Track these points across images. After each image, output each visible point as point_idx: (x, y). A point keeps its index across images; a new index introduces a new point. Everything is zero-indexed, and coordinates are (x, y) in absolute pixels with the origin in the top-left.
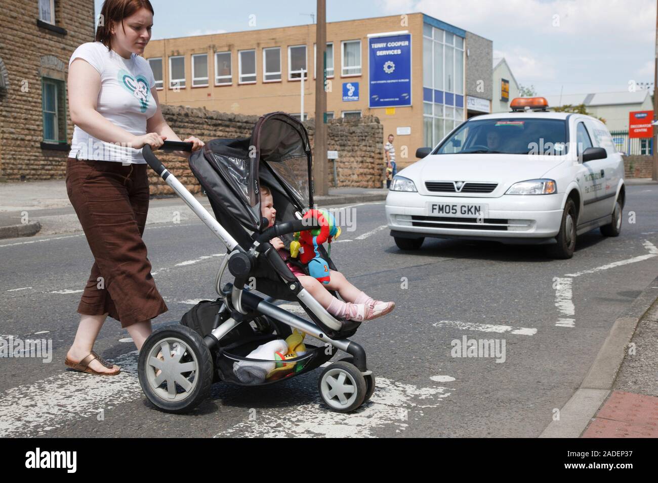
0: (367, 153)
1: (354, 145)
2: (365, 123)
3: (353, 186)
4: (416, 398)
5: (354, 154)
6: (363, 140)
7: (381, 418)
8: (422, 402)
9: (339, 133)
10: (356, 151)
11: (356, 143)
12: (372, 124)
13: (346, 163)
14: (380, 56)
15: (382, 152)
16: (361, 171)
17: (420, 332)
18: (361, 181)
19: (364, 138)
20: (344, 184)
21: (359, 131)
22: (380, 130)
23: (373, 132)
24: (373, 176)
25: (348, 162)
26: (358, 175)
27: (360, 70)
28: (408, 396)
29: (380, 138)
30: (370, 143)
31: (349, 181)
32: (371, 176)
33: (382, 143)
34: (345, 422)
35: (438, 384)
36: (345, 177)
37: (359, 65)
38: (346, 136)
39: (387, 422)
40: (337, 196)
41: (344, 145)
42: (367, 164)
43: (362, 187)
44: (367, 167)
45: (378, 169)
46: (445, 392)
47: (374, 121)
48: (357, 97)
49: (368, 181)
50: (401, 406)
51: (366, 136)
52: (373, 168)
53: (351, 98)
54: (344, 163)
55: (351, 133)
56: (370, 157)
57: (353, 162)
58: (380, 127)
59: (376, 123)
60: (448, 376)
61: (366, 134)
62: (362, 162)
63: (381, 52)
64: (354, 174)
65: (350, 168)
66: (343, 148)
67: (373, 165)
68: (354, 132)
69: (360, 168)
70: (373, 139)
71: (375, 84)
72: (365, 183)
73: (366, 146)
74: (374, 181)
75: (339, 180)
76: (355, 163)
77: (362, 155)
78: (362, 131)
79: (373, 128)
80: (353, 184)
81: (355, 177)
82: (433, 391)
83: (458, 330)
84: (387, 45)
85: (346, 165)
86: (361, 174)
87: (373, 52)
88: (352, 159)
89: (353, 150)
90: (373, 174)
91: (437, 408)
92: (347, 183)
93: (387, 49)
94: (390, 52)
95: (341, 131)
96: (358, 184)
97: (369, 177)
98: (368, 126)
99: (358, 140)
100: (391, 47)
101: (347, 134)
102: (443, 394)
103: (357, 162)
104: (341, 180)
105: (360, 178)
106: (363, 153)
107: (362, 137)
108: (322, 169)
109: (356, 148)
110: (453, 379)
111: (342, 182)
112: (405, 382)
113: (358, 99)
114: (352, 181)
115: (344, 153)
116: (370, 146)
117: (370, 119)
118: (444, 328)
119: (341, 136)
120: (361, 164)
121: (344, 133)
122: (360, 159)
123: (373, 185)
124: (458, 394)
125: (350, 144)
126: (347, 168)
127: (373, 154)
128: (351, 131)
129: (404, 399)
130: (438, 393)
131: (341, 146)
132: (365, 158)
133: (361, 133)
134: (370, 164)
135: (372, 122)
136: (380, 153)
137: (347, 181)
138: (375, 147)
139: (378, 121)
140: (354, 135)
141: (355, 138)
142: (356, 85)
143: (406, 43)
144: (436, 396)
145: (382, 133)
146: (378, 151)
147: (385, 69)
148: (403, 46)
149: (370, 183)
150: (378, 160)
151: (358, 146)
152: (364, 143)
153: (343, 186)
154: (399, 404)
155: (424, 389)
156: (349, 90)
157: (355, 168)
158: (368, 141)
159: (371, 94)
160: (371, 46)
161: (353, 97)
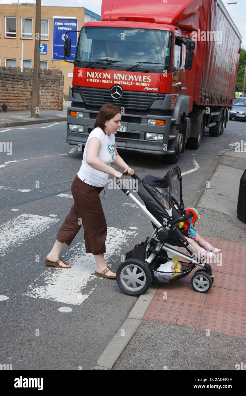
0: (56, 91)
1: (49, 86)
2: (54, 73)
3: (47, 109)
4: (127, 235)
5: (48, 91)
6: (53, 83)
7: (120, 242)
8: (130, 236)
9: (42, 79)
10: (50, 90)
11: (50, 85)
12: (58, 74)
13: (44, 96)
14: (59, 30)
15: (62, 90)
16: (52, 100)
17: (119, 208)
18: (52, 106)
19: (54, 82)
20: (43, 107)
21: (51, 78)
22: (63, 78)
23: (59, 79)
24: (58, 104)
25: (46, 96)
26: (50, 103)
27: (47, 37)
28: (125, 234)
29: (62, 82)
30: (57, 85)
31: (45, 106)
32: (57, 103)
33: (63, 85)
34: (110, 243)
35: (132, 230)
36: (44, 104)
37: (47, 34)
38: (45, 81)
39: (122, 243)
40: (44, 118)
41: (44, 86)
42: (55, 97)
43: (52, 109)
44: (55, 99)
45: (61, 100)
46: (136, 233)
47: (59, 73)
48: (46, 53)
49: (55, 106)
50: (124, 238)
51: (55, 81)
52: (58, 99)
53: (42, 53)
54: (43, 96)
55: (48, 80)
56: (57, 93)
57: (48, 95)
58: (62, 76)
59: (60, 74)
60: (135, 227)
61: (55, 80)
62: (52, 96)
63: (60, 28)
64: (48, 102)
65: (46, 99)
66: (43, 88)
67: (58, 97)
68: (49, 79)
69: (51, 99)
70: (59, 83)
71: (56, 46)
72: (53, 107)
73: (55, 87)
74: (58, 106)
75: (41, 106)
76: (49, 96)
77: (53, 92)
78: (53, 78)
79: (58, 77)
80: (47, 107)
81: (49, 104)
82: (132, 233)
83: (132, 207)
84: (64, 24)
85: (44, 97)
86: (52, 102)
87: (56, 27)
88: (48, 94)
89: (48, 89)
90: (58, 102)
91: (135, 239)
92: (45, 107)
93: (63, 26)
94: (66, 29)
95: (42, 78)
96: (50, 108)
97: (56, 104)
98: (56, 75)
99: (51, 83)
100: (66, 25)
101: (45, 80)
102: (136, 234)
103: (50, 95)
104: (42, 105)
105: (52, 104)
106: (53, 90)
107: (53, 82)
108: (36, 103)
109: (50, 87)
110: (137, 228)
111: (42, 106)
112: (122, 229)
113: (46, 54)
114: (47, 106)
115: (44, 90)
116: (57, 87)
117: (57, 72)
118: (127, 206)
119: (42, 81)
120: (52, 97)
121: (44, 79)
122: (52, 94)
123: (57, 108)
124: (140, 234)
125: (46, 86)
126: (45, 99)
127: (58, 92)
128: (48, 79)
129: (124, 235)
130: (134, 233)
131: (42, 86)
132: (54, 93)
133: (53, 79)
134: (56, 97)
135: (58, 73)
136: (62, 91)
137: (44, 106)
138: (59, 87)
139: (61, 73)
140: (49, 80)
141: (49, 82)
142: (45, 45)
143: (75, 24)
144: (133, 234)
145: (63, 80)
146: (61, 90)
147: (62, 38)
148: (73, 26)
149: (56, 107)
150: (60, 95)
151: (51, 87)
152: (54, 85)
153: (42, 109)
154: (123, 237)
155: (129, 232)
156: (41, 48)
157: (49, 99)
158: (56, 84)
159: (54, 52)
160: (54, 24)
161: (43, 53)
